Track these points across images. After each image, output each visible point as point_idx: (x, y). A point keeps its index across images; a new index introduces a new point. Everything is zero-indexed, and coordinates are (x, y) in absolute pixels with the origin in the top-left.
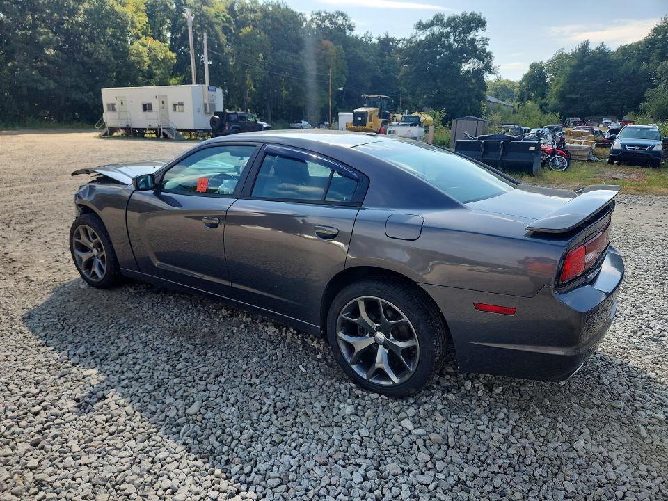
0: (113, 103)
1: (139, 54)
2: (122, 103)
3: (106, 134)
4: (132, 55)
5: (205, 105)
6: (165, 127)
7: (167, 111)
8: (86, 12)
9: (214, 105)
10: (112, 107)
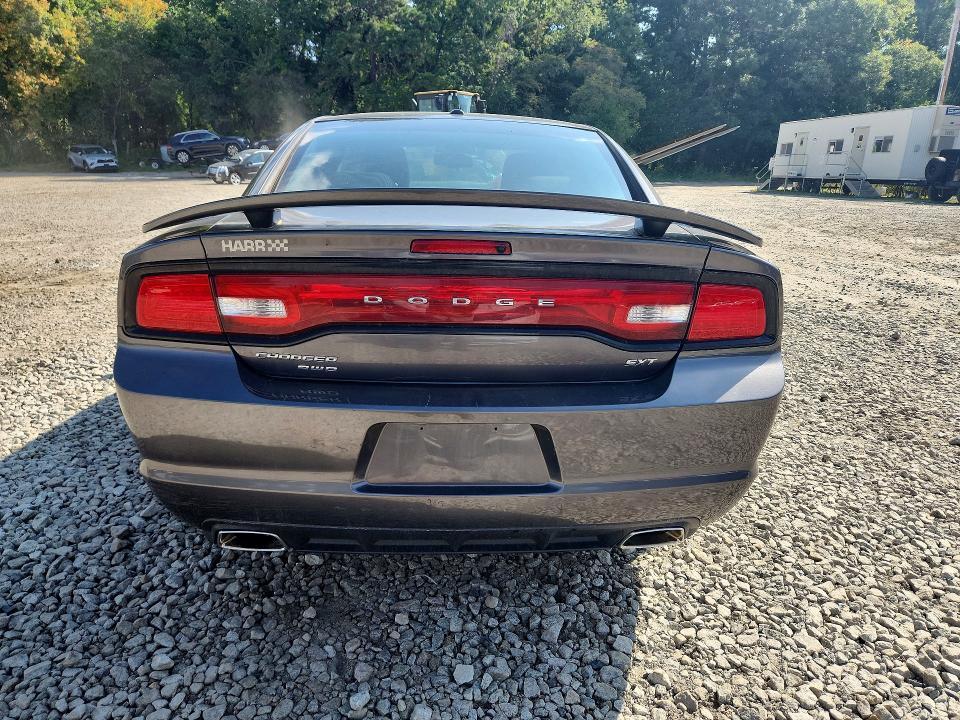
0: (791, 142)
1: (875, 69)
2: (802, 143)
3: (766, 188)
4: (863, 70)
5: (933, 139)
6: (848, 177)
7: (864, 151)
8: (810, 14)
9: (953, 138)
10: (788, 149)
